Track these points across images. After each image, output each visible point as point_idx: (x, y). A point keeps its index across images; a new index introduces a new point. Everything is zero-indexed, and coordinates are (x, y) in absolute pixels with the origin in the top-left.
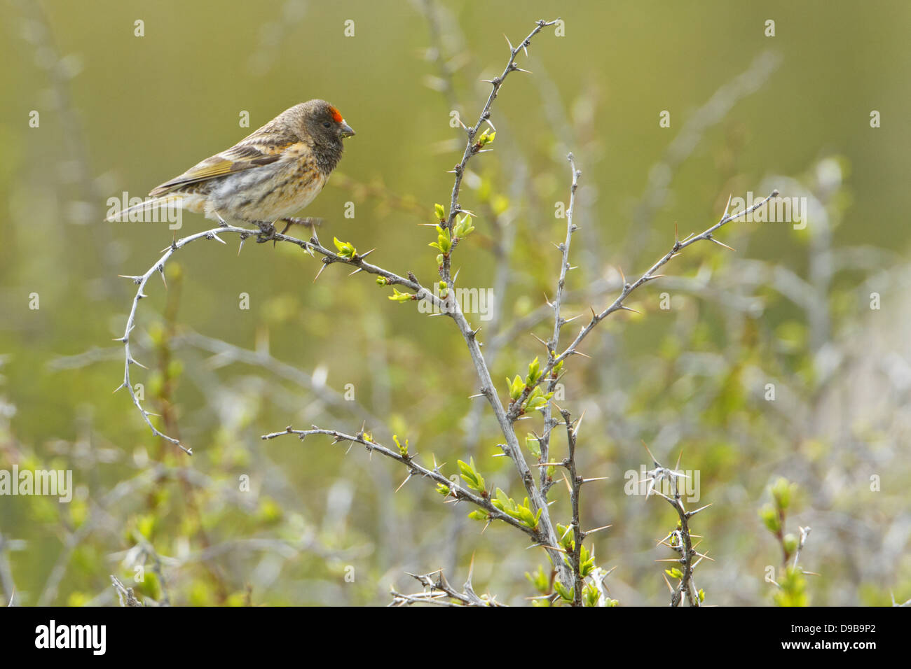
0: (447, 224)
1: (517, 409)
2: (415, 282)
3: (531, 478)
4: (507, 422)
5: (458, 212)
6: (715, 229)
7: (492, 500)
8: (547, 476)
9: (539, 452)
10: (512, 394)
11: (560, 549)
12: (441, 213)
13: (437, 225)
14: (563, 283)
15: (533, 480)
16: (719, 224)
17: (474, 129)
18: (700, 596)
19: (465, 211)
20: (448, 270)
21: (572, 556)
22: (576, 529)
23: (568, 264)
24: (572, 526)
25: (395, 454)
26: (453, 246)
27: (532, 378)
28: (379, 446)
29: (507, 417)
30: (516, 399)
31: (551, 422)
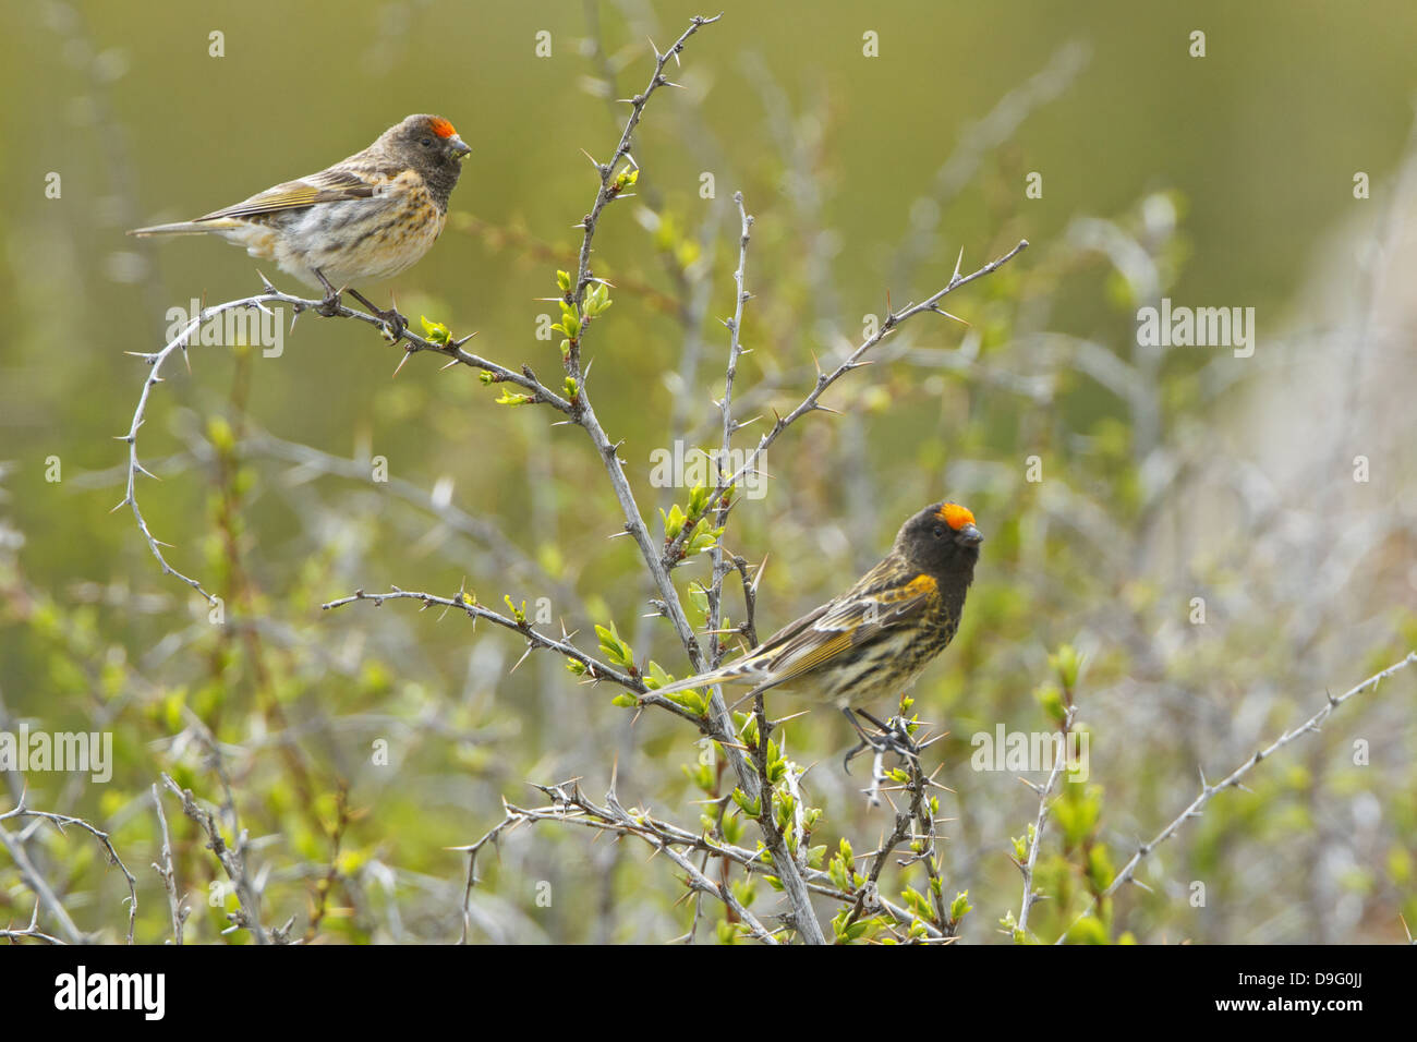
0: (574, 297)
1: (675, 552)
2: (532, 378)
3: (697, 647)
4: (661, 570)
5: (589, 282)
6: (942, 296)
7: (644, 678)
8: (719, 643)
9: (708, 609)
10: (668, 530)
11: (740, 744)
12: (565, 282)
13: (561, 300)
14: (734, 372)
15: (701, 649)
16: (947, 289)
17: (609, 167)
18: (932, 806)
19: (599, 280)
20: (576, 361)
21: (756, 755)
22: (760, 719)
23: (740, 346)
24: (754, 714)
25: (508, 620)
26: (583, 328)
27: (695, 508)
28: (485, 611)
29: (662, 562)
30: (674, 538)
31: (723, 566)
